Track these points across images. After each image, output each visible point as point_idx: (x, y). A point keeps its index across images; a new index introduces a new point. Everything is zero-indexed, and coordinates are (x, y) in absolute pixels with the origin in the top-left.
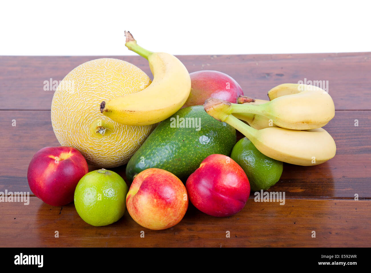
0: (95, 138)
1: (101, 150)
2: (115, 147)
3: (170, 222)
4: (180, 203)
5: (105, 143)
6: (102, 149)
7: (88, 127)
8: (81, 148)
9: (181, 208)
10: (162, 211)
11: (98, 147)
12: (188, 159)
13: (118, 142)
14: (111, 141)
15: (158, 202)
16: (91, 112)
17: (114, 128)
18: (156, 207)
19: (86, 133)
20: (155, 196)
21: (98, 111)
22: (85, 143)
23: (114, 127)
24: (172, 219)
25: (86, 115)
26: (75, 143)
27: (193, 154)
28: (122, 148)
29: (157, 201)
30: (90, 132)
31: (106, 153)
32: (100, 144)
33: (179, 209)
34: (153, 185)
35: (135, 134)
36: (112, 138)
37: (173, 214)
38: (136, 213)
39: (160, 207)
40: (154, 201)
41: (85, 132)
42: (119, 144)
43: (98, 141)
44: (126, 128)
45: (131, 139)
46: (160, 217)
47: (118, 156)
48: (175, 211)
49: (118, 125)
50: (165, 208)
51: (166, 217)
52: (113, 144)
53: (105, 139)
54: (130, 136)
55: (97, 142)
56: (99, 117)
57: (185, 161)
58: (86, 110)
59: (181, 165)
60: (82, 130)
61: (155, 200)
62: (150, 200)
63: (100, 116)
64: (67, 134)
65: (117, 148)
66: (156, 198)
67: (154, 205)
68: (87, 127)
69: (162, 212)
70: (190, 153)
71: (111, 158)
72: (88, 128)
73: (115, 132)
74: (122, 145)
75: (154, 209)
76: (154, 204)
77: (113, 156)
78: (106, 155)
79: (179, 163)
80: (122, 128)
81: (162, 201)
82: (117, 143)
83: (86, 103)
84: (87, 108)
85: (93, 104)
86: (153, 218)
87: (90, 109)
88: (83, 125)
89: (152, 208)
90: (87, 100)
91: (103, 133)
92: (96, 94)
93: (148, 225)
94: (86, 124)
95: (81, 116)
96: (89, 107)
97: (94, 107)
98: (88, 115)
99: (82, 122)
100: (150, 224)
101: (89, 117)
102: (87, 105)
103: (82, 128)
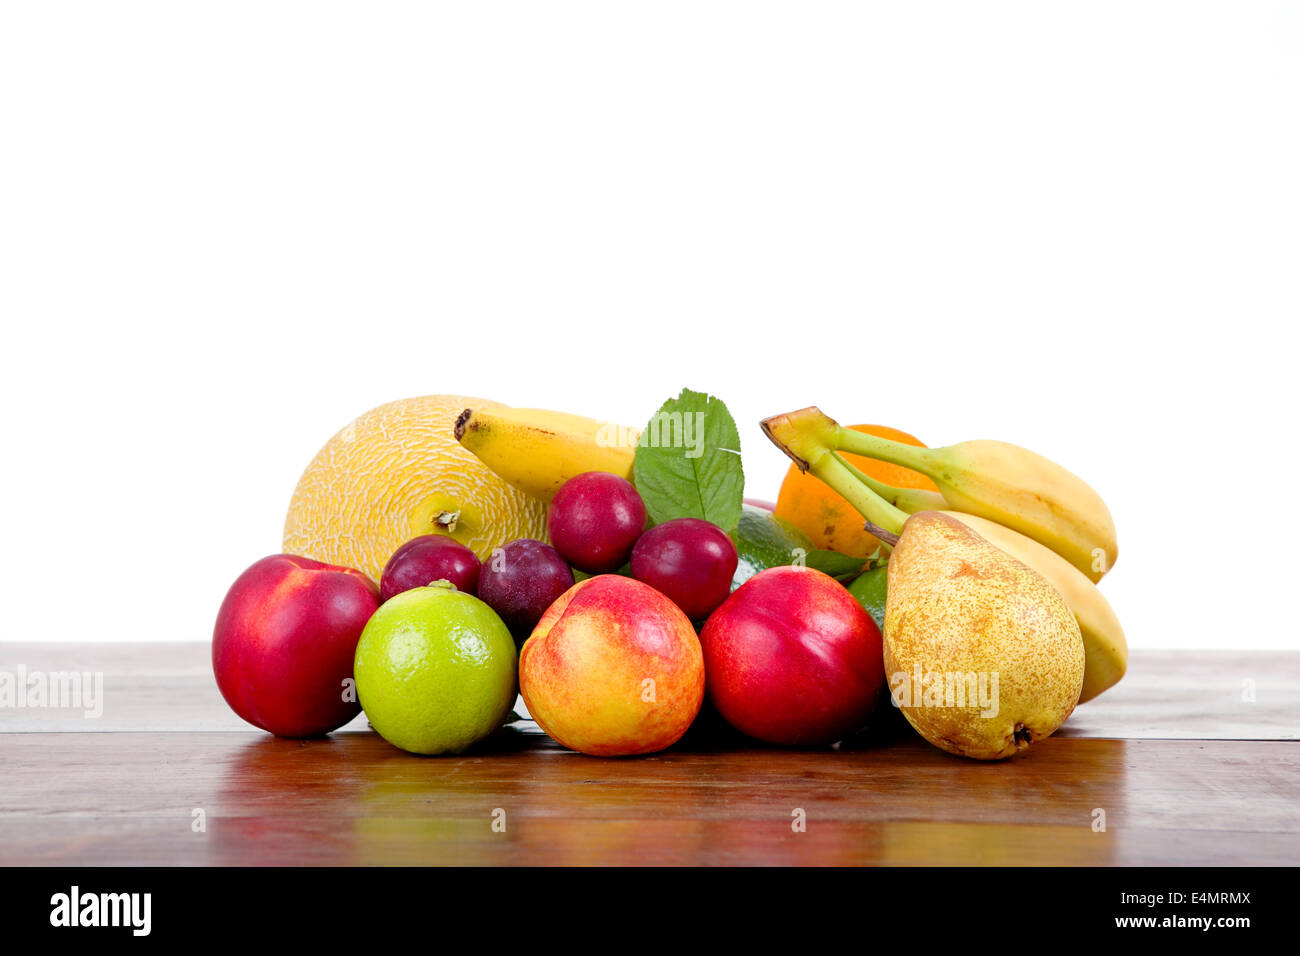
7: (406, 516)
9: (688, 671)
15: (626, 632)
16: (419, 475)
17: (481, 522)
19: (397, 534)
20: (615, 614)
23: (483, 520)
25: (404, 483)
29: (622, 629)
30: (409, 531)
33: (683, 671)
37: (666, 678)
38: (555, 672)
40: (612, 628)
41: (396, 529)
44: (517, 529)
46: (628, 678)
48: (672, 670)
49: (494, 518)
56: (442, 488)
58: (406, 470)
60: (388, 524)
61: (617, 626)
62: (602, 625)
64: (339, 546)
66: (619, 621)
67: (612, 638)
68: (402, 517)
73: (483, 536)
75: (614, 652)
76: (612, 635)
80: (504, 528)
83: (406, 452)
84: (408, 463)
85: (426, 455)
86: (607, 683)
87: (417, 466)
88: (393, 510)
89: (606, 646)
90: (409, 445)
91: (452, 522)
92: (436, 433)
93: (589, 713)
94: (400, 508)
95: (388, 485)
96: (413, 461)
97: (428, 461)
98: (408, 484)
99: (390, 503)
100: (597, 705)
101: (412, 488)
102: (408, 458)
103: (389, 518)
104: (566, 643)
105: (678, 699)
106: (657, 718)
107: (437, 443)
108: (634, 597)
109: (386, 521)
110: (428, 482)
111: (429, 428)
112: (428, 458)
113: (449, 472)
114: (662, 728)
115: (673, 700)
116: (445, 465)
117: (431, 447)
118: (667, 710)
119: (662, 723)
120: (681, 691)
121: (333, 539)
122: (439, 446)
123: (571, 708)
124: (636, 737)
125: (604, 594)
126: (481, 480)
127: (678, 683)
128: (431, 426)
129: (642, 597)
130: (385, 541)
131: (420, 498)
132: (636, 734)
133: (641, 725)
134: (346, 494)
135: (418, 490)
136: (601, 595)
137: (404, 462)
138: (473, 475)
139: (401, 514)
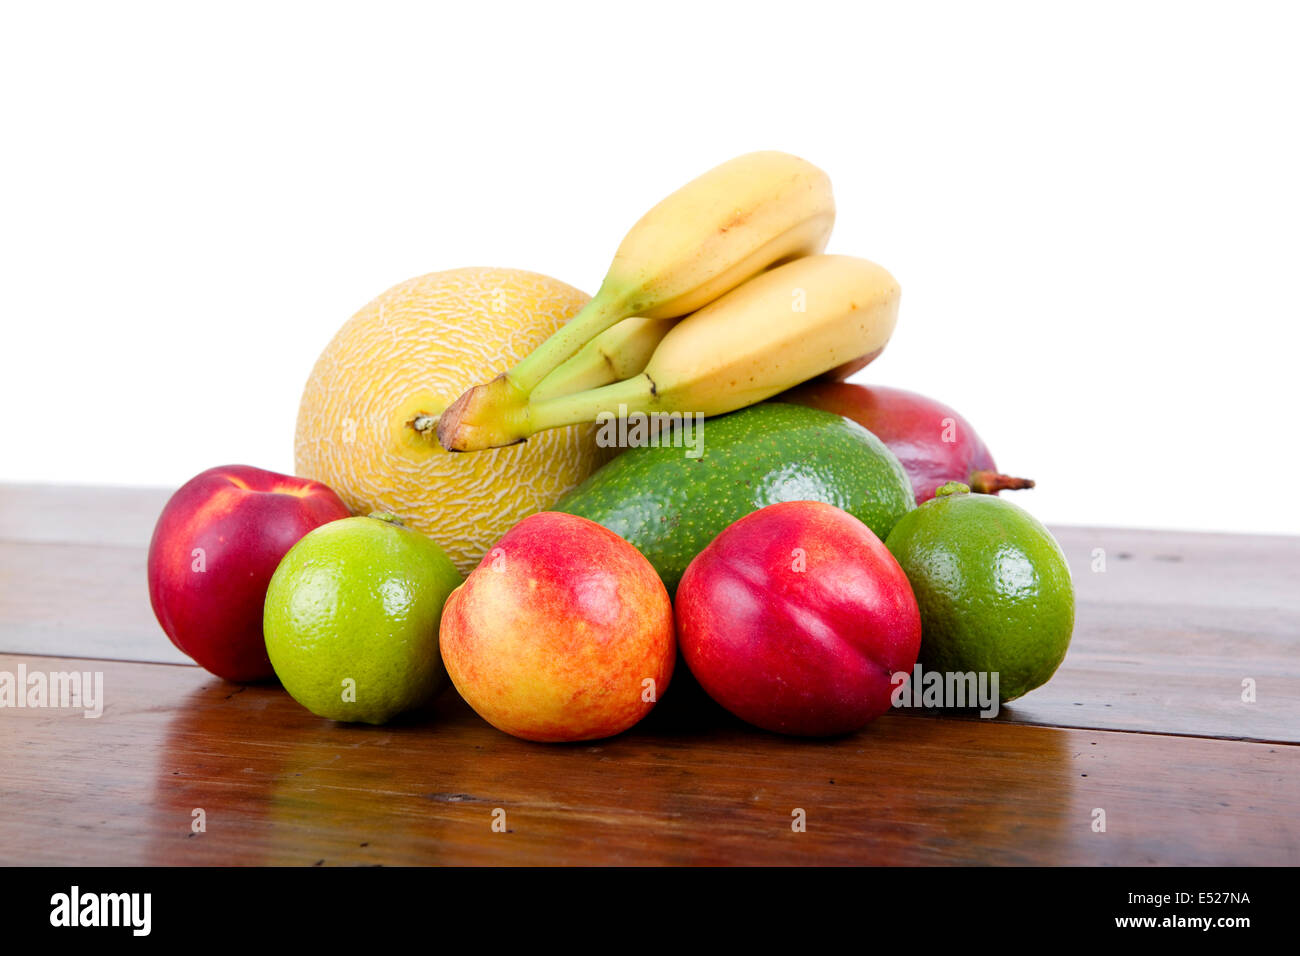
0: (404, 459)
1: (420, 507)
2: (470, 499)
3: (582, 684)
4: (630, 620)
5: (433, 480)
6: (422, 503)
8: (354, 498)
9: (630, 640)
10: (553, 625)
11: (410, 492)
12: (707, 524)
13: (482, 484)
14: (455, 474)
15: (543, 590)
16: (405, 369)
18: (531, 607)
19: (377, 439)
20: (533, 567)
21: (427, 365)
22: (369, 476)
24: (591, 675)
25: (388, 378)
26: (339, 478)
27: (728, 508)
28: (491, 511)
29: (539, 588)
30: (389, 435)
31: (433, 523)
32: (417, 482)
33: (623, 640)
34: (535, 535)
35: (544, 467)
36: (461, 464)
37: (597, 652)
38: (461, 639)
39: (547, 609)
40: (527, 585)
42: (485, 493)
43: (410, 470)
45: (530, 483)
46: (543, 650)
47: (477, 545)
48: (605, 640)
50: (567, 618)
51: (567, 655)
52: (462, 487)
53: (436, 463)
54: (526, 469)
55: (408, 474)
57: (693, 529)
58: (392, 362)
59: (678, 545)
61: (533, 583)
62: (515, 579)
63: (432, 380)
64: (320, 451)
65: (474, 505)
66: (538, 576)
67: (527, 598)
68: (383, 419)
69: (554, 630)
70: (716, 502)
71: (452, 548)
72: (386, 422)
74: (494, 497)
75: (525, 616)
76: (526, 594)
77: (458, 541)
78: (435, 533)
79: (672, 534)
81: (556, 590)
82: (476, 487)
83: (395, 340)
84: (396, 354)
85: (417, 343)
86: (517, 656)
87: (405, 357)
88: (373, 411)
89: (517, 609)
90: (401, 332)
91: (426, 429)
92: (435, 317)
93: (499, 693)
94: (382, 408)
95: (371, 380)
96: (401, 351)
97: (418, 352)
98: (392, 380)
99: (371, 403)
100: (506, 683)
101: (396, 385)
102: (397, 347)
103: (369, 420)
104: (472, 603)
105: (615, 676)
106: (587, 701)
107: (431, 330)
108: (565, 543)
109: (365, 424)
110: (415, 377)
111: (429, 311)
112: (419, 348)
113: (441, 365)
114: (597, 712)
115: (607, 675)
116: (436, 357)
117: (424, 335)
118: (599, 690)
119: (596, 707)
120: (621, 666)
121: (315, 444)
122: (433, 333)
123: (479, 684)
124: (564, 723)
125: (525, 540)
126: (476, 374)
127: (615, 656)
128: (432, 308)
129: (575, 544)
130: (364, 448)
131: (405, 395)
132: (562, 720)
133: (567, 708)
134: (330, 390)
135: (402, 387)
136: (522, 541)
137: (392, 352)
138: (467, 369)
139: (381, 415)
